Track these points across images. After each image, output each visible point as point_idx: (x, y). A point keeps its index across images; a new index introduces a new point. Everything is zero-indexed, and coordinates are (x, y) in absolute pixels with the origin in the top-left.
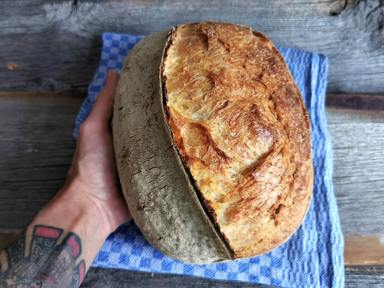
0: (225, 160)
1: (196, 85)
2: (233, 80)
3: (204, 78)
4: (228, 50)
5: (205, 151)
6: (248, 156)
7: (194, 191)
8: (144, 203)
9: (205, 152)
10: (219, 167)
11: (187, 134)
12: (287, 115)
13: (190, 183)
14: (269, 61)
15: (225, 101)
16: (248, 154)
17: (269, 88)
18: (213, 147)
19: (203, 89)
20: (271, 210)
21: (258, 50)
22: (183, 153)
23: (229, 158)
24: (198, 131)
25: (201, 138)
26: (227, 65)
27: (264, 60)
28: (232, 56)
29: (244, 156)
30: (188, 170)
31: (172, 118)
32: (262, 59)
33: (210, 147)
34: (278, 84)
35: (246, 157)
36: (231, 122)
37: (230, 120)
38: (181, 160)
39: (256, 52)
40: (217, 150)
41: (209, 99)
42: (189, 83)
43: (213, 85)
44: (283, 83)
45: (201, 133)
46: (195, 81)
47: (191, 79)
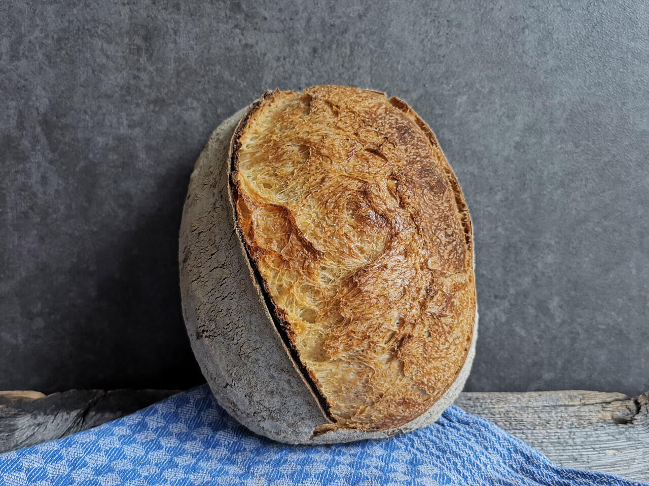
0: (314, 256)
1: (285, 157)
2: (337, 149)
3: (296, 149)
4: (336, 114)
5: (286, 241)
6: (350, 252)
7: (261, 293)
8: (204, 325)
9: (284, 243)
10: (305, 264)
11: (263, 220)
12: (417, 200)
13: (255, 282)
14: (398, 129)
15: (321, 177)
16: (350, 249)
17: (391, 162)
18: (297, 236)
19: (293, 162)
20: (391, 342)
21: (383, 115)
22: (252, 243)
23: (319, 252)
24: (279, 215)
25: (281, 224)
26: (331, 132)
27: (391, 127)
28: (341, 120)
29: (343, 252)
30: (254, 264)
31: (241, 195)
32: (387, 126)
33: (291, 236)
34: (408, 159)
35: (347, 253)
36: (328, 204)
37: (327, 202)
38: (246, 249)
39: (380, 117)
40: (301, 239)
41: (300, 174)
42: (275, 155)
43: (307, 156)
44: (418, 159)
45: (282, 217)
46: (284, 153)
47: (280, 150)
